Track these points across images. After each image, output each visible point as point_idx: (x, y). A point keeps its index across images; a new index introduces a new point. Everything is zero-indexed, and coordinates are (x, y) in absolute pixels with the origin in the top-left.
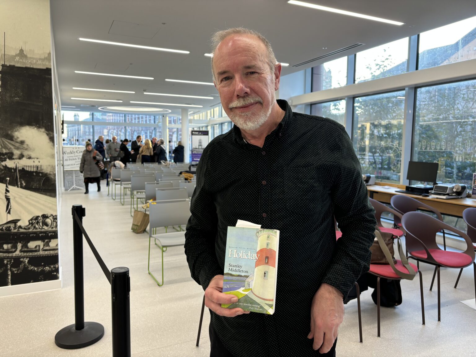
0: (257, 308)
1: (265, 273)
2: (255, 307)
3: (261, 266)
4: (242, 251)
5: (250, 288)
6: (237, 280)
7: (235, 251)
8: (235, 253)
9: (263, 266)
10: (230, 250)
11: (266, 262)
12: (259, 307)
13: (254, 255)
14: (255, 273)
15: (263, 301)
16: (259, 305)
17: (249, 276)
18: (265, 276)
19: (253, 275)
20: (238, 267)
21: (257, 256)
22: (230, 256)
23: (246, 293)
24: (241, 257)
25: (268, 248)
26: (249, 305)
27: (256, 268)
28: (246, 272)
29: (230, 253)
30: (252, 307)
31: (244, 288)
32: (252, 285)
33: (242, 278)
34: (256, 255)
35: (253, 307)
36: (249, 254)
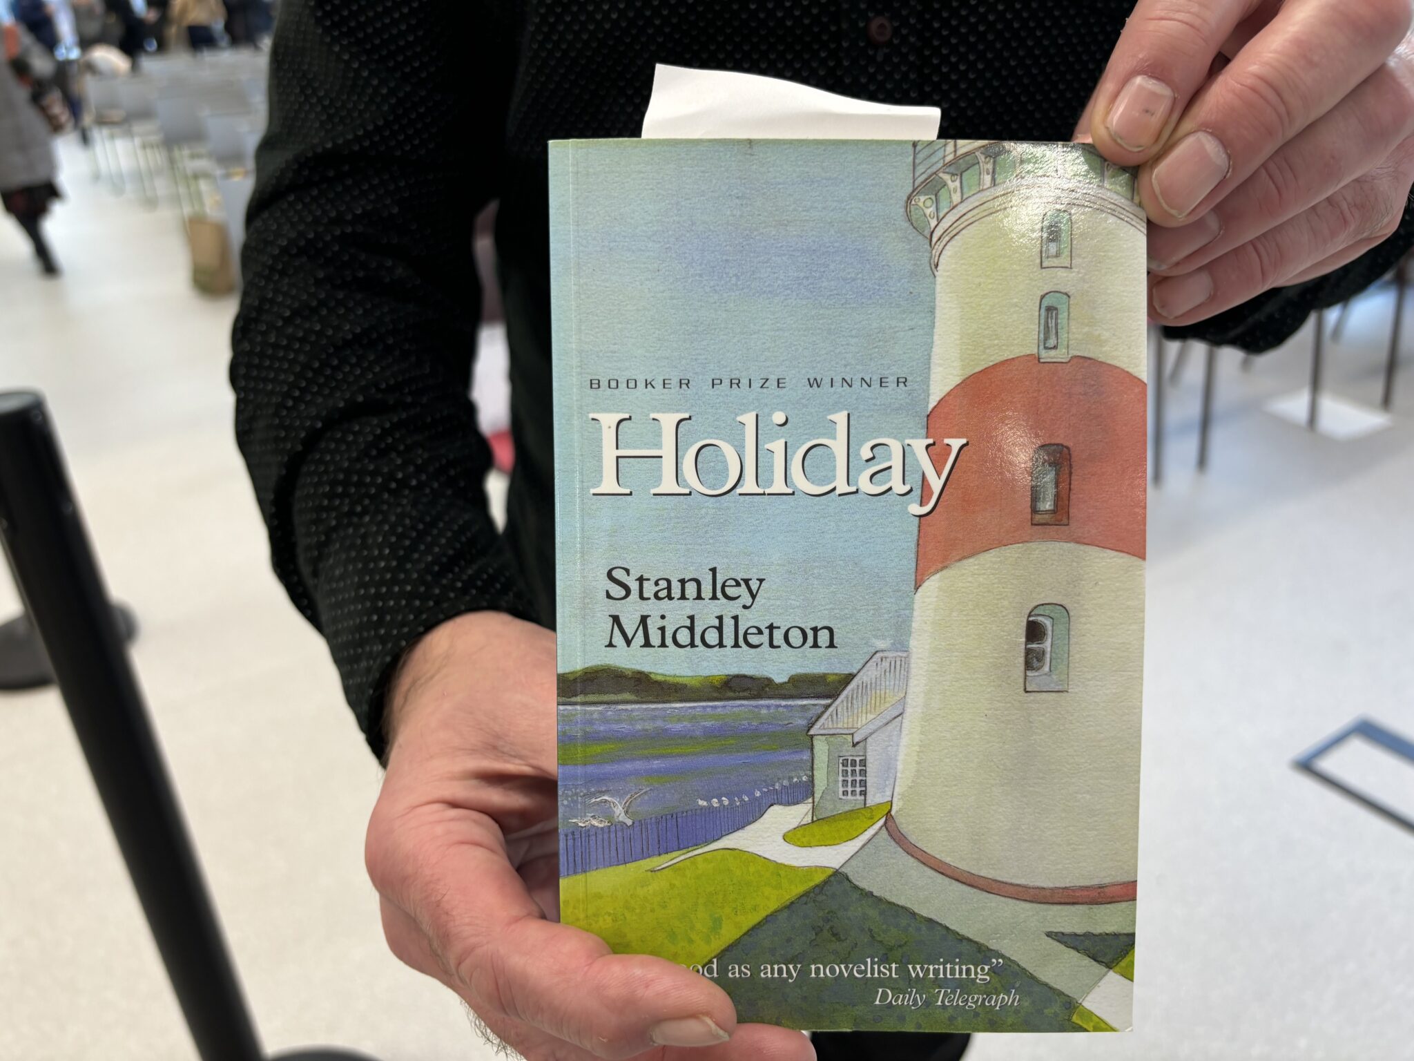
0: (966, 986)
1: (1034, 631)
2: (938, 983)
3: (988, 558)
4: (749, 419)
5: (874, 798)
6: (710, 734)
7: (668, 421)
8: (668, 451)
9: (1012, 552)
10: (608, 420)
11: (1047, 505)
12: (981, 975)
13: (896, 447)
14: (920, 645)
15: (1025, 910)
16: (981, 953)
17: (849, 678)
18: (1032, 660)
19: (900, 665)
20: (720, 592)
21: (936, 452)
22: (609, 484)
23: (831, 857)
24: (749, 486)
25: (1060, 355)
26: (871, 969)
27: (932, 584)
28: (811, 637)
29: (609, 453)
30: (905, 983)
31: (798, 814)
32: (889, 767)
33: (766, 706)
34: (919, 445)
35: (920, 984)
36: (838, 446)
